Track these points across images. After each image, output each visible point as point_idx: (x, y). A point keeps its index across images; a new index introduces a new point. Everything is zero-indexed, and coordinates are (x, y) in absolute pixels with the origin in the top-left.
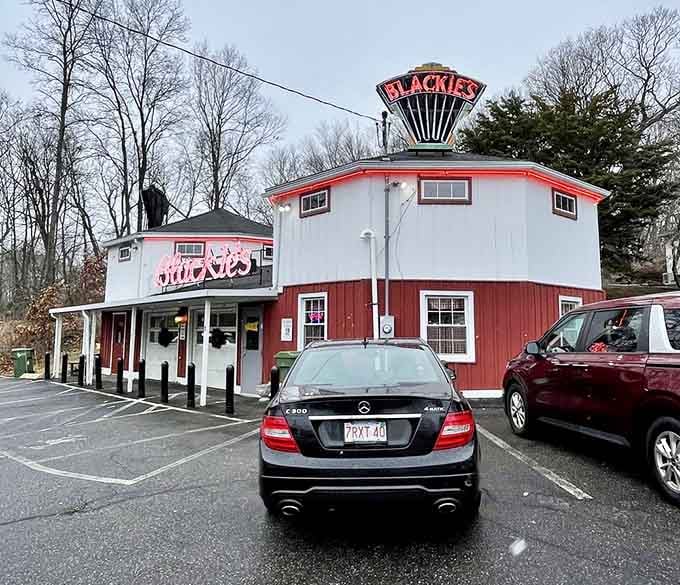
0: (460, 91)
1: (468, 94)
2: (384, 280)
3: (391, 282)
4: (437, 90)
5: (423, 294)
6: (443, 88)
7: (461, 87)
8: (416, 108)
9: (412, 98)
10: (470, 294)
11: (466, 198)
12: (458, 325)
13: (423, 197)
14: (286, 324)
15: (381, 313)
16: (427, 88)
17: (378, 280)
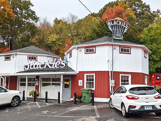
0: (124, 25)
1: (126, 26)
2: (112, 71)
3: (113, 72)
4: (120, 24)
5: (120, 75)
6: (121, 24)
7: (125, 24)
8: (115, 28)
9: (114, 26)
10: (130, 75)
11: (130, 52)
12: (127, 82)
13: (121, 52)
14: (80, 81)
15: (111, 79)
16: (117, 24)
17: (111, 71)
